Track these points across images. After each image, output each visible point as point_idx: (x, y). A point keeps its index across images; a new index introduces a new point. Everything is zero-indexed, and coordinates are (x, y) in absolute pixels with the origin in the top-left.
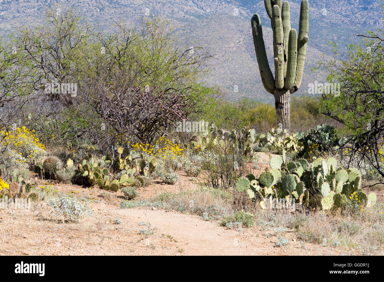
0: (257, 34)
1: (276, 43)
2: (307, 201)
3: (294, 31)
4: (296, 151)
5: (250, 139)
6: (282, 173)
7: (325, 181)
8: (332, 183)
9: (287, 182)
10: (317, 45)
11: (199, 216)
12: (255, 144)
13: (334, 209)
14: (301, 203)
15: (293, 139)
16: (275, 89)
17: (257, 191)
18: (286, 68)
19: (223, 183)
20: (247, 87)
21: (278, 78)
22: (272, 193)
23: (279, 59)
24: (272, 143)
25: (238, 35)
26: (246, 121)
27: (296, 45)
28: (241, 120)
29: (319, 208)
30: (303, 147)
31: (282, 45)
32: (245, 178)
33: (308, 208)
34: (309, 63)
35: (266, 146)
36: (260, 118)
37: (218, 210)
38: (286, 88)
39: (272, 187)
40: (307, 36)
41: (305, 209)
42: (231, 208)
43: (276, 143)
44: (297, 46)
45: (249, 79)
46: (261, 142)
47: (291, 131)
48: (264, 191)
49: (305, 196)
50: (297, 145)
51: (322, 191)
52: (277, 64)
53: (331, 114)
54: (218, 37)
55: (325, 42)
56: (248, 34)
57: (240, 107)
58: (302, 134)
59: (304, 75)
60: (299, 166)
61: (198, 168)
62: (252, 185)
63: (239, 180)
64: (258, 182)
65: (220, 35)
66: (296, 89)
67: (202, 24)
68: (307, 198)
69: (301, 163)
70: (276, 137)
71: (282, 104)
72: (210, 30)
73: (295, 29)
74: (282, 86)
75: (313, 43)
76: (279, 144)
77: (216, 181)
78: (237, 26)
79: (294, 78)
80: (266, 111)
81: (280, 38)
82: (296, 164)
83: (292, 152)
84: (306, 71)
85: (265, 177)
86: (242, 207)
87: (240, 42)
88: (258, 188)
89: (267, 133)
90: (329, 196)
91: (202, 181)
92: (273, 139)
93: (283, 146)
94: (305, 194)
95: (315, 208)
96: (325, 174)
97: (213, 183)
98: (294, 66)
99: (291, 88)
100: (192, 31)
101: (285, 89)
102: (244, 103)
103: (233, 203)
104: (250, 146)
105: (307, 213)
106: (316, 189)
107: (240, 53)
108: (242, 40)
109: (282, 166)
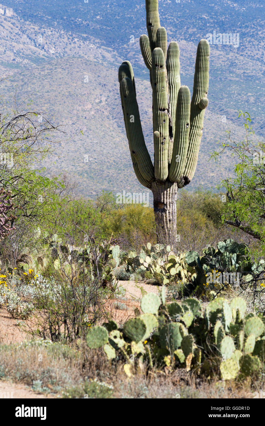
0: (127, 92)
1: (156, 107)
2: (199, 365)
3: (186, 89)
4: (185, 280)
5: (111, 261)
6: (159, 321)
7: (227, 334)
8: (239, 337)
9: (167, 335)
10: (223, 110)
11: (26, 386)
12: (121, 266)
13: (240, 379)
14: (188, 369)
15: (180, 262)
16: (154, 181)
17: (119, 349)
18: (172, 147)
19: (67, 331)
20: (111, 174)
21: (158, 162)
22: (144, 352)
23: (161, 133)
24: (147, 266)
25: (98, 91)
26: (108, 229)
27: (188, 111)
28: (100, 228)
29: (216, 377)
30: (195, 275)
31: (166, 111)
32: (101, 327)
33: (199, 377)
34: (210, 137)
35: (137, 271)
36: (129, 224)
37: (58, 378)
38: (172, 178)
39: (143, 343)
40: (205, 98)
41: (194, 379)
42: (78, 375)
43: (153, 266)
44: (189, 113)
45: (114, 161)
46: (129, 264)
47: (177, 249)
48: (131, 349)
49: (195, 357)
50: (186, 272)
51: (222, 350)
52: (157, 142)
53: (240, 224)
54: (67, 94)
55: (235, 105)
56: (114, 91)
57: (98, 206)
58: (194, 254)
59: (202, 157)
60: (186, 309)
61: (29, 306)
62: (112, 338)
63: (92, 329)
64: (121, 334)
65: (69, 90)
66: (186, 181)
67: (42, 73)
68: (199, 361)
69: (189, 305)
70: (154, 257)
71: (165, 205)
72: (53, 81)
73: (187, 87)
74: (165, 177)
75: (216, 106)
76: (158, 270)
77: (57, 328)
78: (96, 76)
79: (184, 164)
80: (140, 214)
81: (164, 99)
82: (182, 306)
83: (178, 282)
84: (203, 150)
85: (133, 327)
86: (96, 372)
87: (101, 102)
88: (121, 343)
89: (140, 250)
90: (234, 357)
91: (35, 328)
92: (149, 260)
93: (163, 271)
94: (195, 354)
95: (211, 377)
96: (228, 323)
97: (51, 332)
98: (185, 144)
99: (179, 180)
100: (25, 83)
101: (169, 182)
102: (104, 199)
103: (81, 366)
104: (111, 273)
105: (198, 385)
106: (212, 347)
107: (100, 119)
108: (104, 99)
109: (159, 309)
